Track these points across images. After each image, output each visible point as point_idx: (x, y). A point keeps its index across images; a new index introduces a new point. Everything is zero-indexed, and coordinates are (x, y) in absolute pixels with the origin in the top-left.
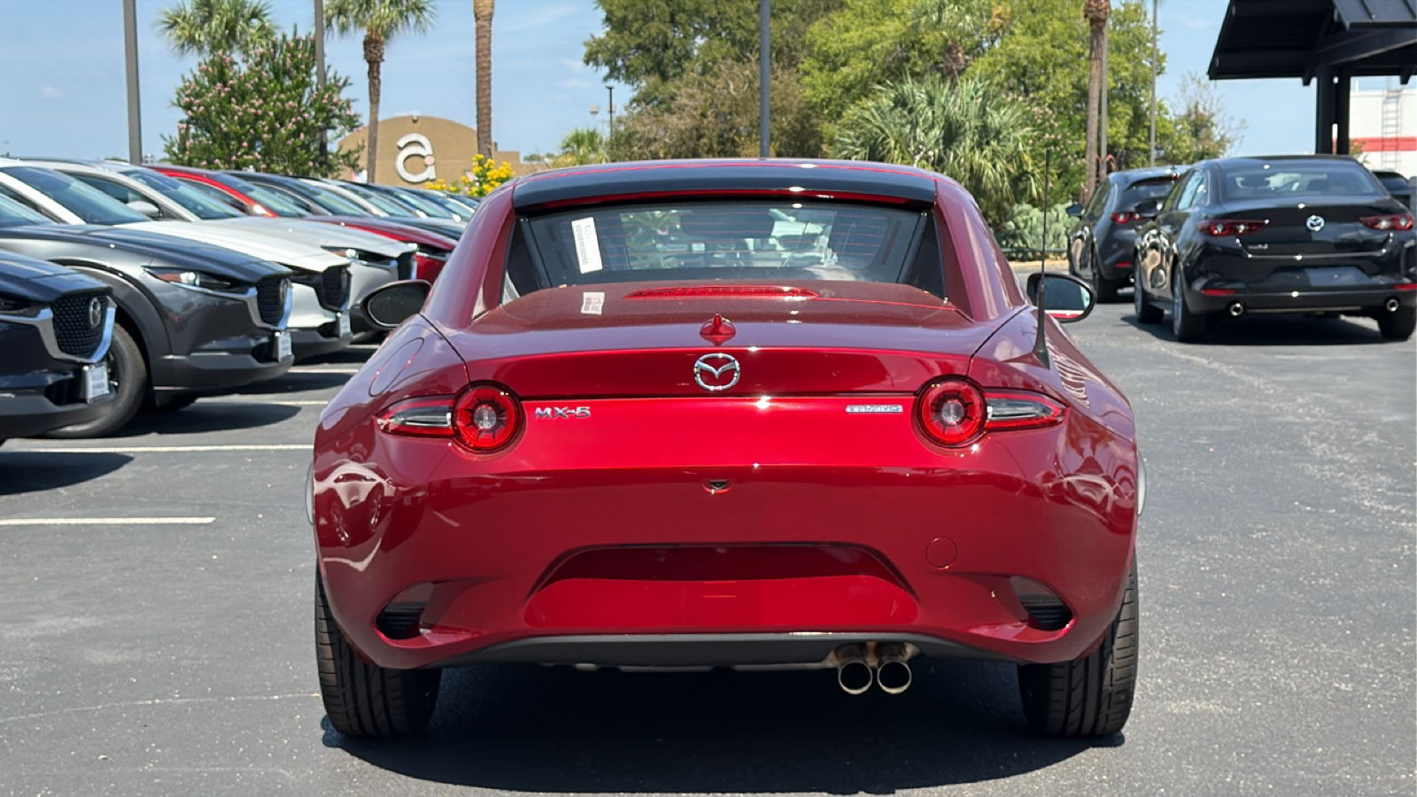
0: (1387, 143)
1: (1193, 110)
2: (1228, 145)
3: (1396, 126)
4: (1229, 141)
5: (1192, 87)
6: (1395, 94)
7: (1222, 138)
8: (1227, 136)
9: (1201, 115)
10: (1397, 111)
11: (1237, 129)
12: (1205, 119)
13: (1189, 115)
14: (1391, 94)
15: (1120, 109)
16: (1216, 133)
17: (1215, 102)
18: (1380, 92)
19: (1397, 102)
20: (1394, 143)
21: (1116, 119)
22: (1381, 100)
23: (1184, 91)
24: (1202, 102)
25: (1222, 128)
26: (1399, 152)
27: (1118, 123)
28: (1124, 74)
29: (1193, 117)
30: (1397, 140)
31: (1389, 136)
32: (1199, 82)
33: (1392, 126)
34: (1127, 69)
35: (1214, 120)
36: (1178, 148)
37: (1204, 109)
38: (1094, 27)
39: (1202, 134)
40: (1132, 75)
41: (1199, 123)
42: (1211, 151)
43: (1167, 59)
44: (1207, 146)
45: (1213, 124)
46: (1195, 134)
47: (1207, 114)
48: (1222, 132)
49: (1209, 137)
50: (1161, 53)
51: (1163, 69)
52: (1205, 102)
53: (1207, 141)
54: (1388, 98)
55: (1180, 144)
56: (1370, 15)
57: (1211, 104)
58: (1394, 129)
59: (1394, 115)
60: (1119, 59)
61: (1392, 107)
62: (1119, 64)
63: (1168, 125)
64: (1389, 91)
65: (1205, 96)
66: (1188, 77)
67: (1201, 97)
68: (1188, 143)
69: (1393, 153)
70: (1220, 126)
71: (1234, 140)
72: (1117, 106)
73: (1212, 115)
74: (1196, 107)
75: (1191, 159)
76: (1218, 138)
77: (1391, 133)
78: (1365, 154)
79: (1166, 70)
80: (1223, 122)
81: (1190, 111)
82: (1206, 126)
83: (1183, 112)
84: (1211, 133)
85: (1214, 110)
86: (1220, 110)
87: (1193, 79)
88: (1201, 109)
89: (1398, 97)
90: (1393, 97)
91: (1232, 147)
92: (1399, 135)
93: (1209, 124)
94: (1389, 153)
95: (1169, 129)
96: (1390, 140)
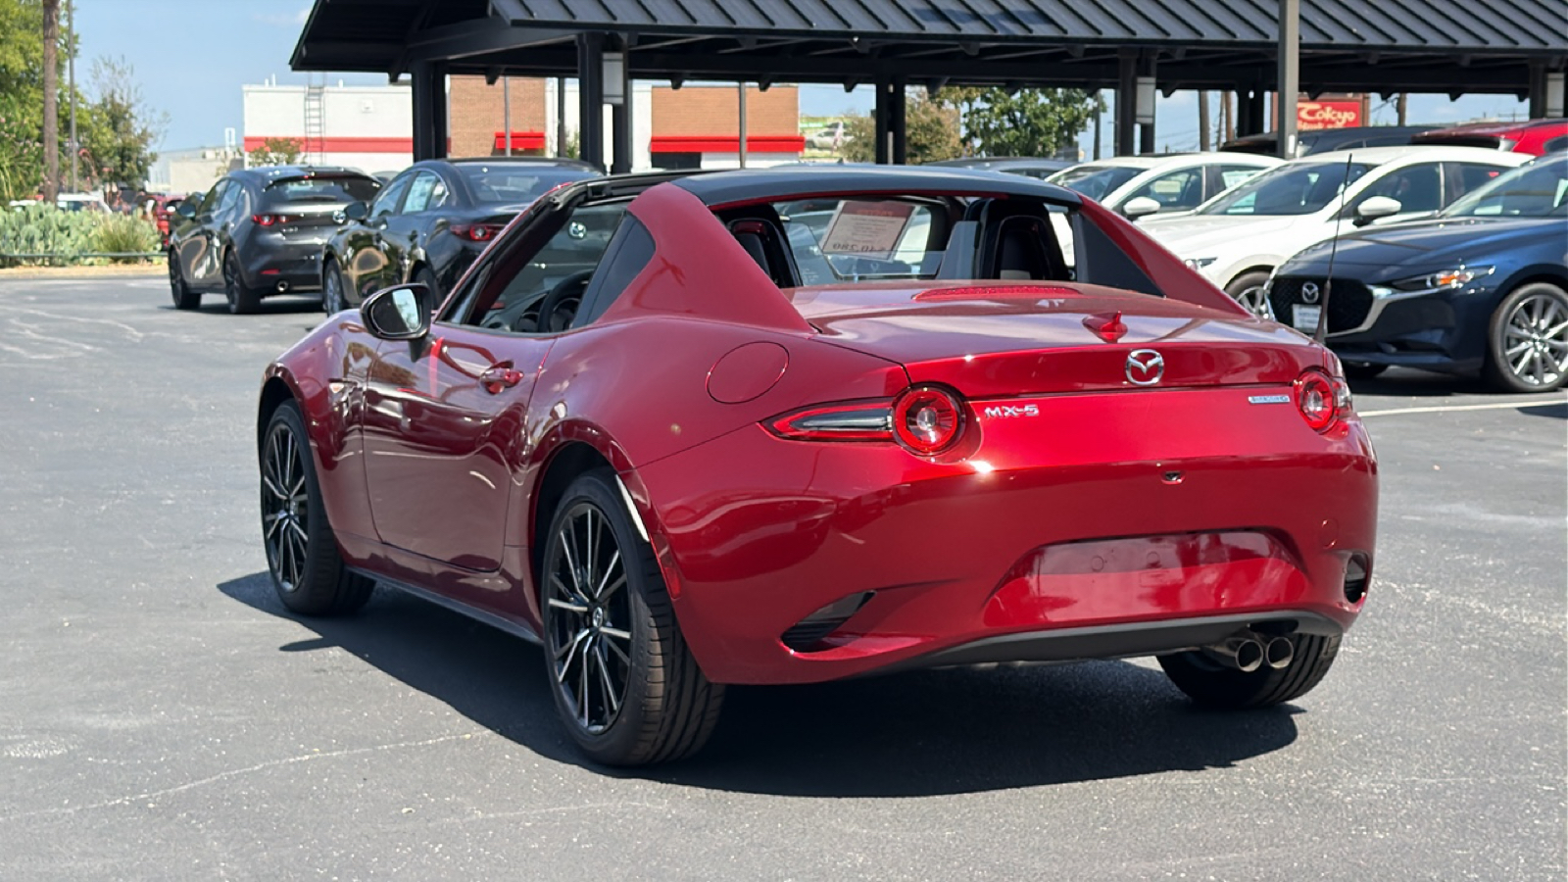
0: (311, 144)
1: (109, 99)
2: (150, 141)
3: (320, 125)
4: (152, 137)
5: (106, 72)
6: (317, 91)
7: (144, 131)
8: (149, 130)
9: (119, 105)
10: (320, 109)
11: (160, 122)
12: (124, 109)
13: (104, 105)
14: (312, 91)
15: (32, 95)
16: (137, 127)
17: (133, 90)
18: (302, 89)
19: (319, 100)
20: (318, 144)
21: (27, 107)
22: (302, 96)
23: (96, 77)
24: (118, 91)
25: (144, 120)
26: (323, 154)
27: (31, 110)
28: (33, 55)
29: (109, 107)
30: (321, 140)
31: (313, 136)
32: (113, 68)
33: (314, 125)
34: (37, 50)
35: (134, 111)
36: (98, 142)
37: (122, 98)
39: (121, 126)
40: (43, 57)
41: (117, 113)
42: (133, 146)
43: (80, 40)
44: (128, 141)
45: (131, 116)
46: (114, 125)
47: (125, 104)
48: (144, 126)
49: (128, 131)
50: (75, 33)
51: (76, 51)
52: (122, 91)
53: (126, 136)
54: (309, 94)
55: (100, 137)
56: (531, 14)
57: (129, 94)
58: (317, 129)
59: (316, 113)
60: (30, 38)
61: (314, 104)
62: (30, 44)
63: (86, 115)
64: (310, 87)
65: (121, 82)
66: (101, 63)
67: (117, 84)
68: (109, 137)
69: (319, 154)
70: (140, 118)
71: (158, 134)
72: (29, 92)
73: (130, 106)
74: (112, 96)
75: (111, 154)
76: (139, 131)
77: (314, 133)
78: (303, 154)
79: (79, 53)
80: (144, 113)
81: (105, 100)
82: (125, 119)
83: (98, 101)
84: (130, 125)
85: (132, 100)
86: (138, 101)
87: (106, 64)
88: (117, 99)
89: (320, 94)
90: (314, 94)
91: (156, 141)
92: (323, 135)
93: (127, 116)
94: (313, 154)
95: (88, 121)
96: (314, 140)
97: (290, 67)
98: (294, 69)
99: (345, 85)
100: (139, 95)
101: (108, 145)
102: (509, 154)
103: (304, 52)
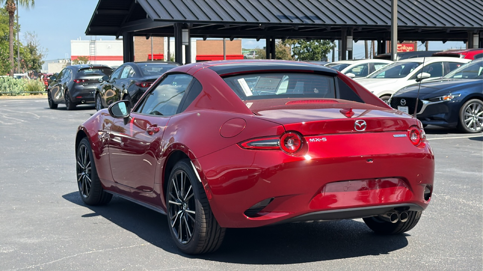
0: (92, 58)
1: (30, 45)
2: (42, 57)
3: (94, 52)
4: (43, 56)
5: (29, 36)
6: (93, 42)
7: (40, 54)
8: (42, 54)
9: (33, 46)
10: (94, 47)
11: (45, 52)
12: (34, 48)
13: (28, 46)
14: (92, 42)
15: (6, 43)
16: (38, 53)
17: (37, 42)
18: (89, 41)
19: (94, 44)
20: (94, 58)
22: (89, 43)
23: (26, 38)
24: (32, 42)
25: (40, 51)
26: (95, 61)
28: (6, 31)
29: (29, 47)
30: (95, 57)
32: (31, 35)
33: (93, 52)
35: (37, 48)
36: (26, 57)
37: (34, 44)
38: (10, 14)
39: (33, 53)
40: (9, 32)
41: (32, 49)
42: (37, 59)
43: (20, 27)
44: (35, 57)
45: (36, 50)
46: (31, 52)
47: (34, 46)
48: (40, 53)
49: (35, 54)
50: (19, 24)
51: (19, 30)
52: (34, 42)
54: (91, 43)
55: (27, 56)
56: (160, 17)
57: (36, 43)
58: (94, 53)
59: (93, 49)
60: (5, 26)
61: (93, 46)
62: (5, 28)
63: (23, 50)
64: (91, 41)
65: (34, 39)
66: (27, 33)
67: (32, 40)
68: (29, 56)
69: (94, 61)
70: (39, 50)
71: (45, 55)
72: (5, 42)
73: (36, 47)
74: (31, 44)
75: (30, 61)
76: (39, 54)
77: (93, 54)
78: (89, 61)
80: (40, 49)
81: (28, 45)
82: (34, 50)
83: (26, 45)
84: (36, 53)
85: (37, 45)
86: (39, 45)
87: (29, 34)
88: (32, 44)
89: (94, 43)
90: (93, 43)
91: (44, 57)
92: (95, 55)
93: (35, 50)
94: (92, 61)
95: (23, 51)
96: (93, 57)
97: (85, 34)
98: (86, 35)
99: (102, 40)
100: (39, 43)
101: (29, 59)
102: (153, 60)
103: (90, 29)
